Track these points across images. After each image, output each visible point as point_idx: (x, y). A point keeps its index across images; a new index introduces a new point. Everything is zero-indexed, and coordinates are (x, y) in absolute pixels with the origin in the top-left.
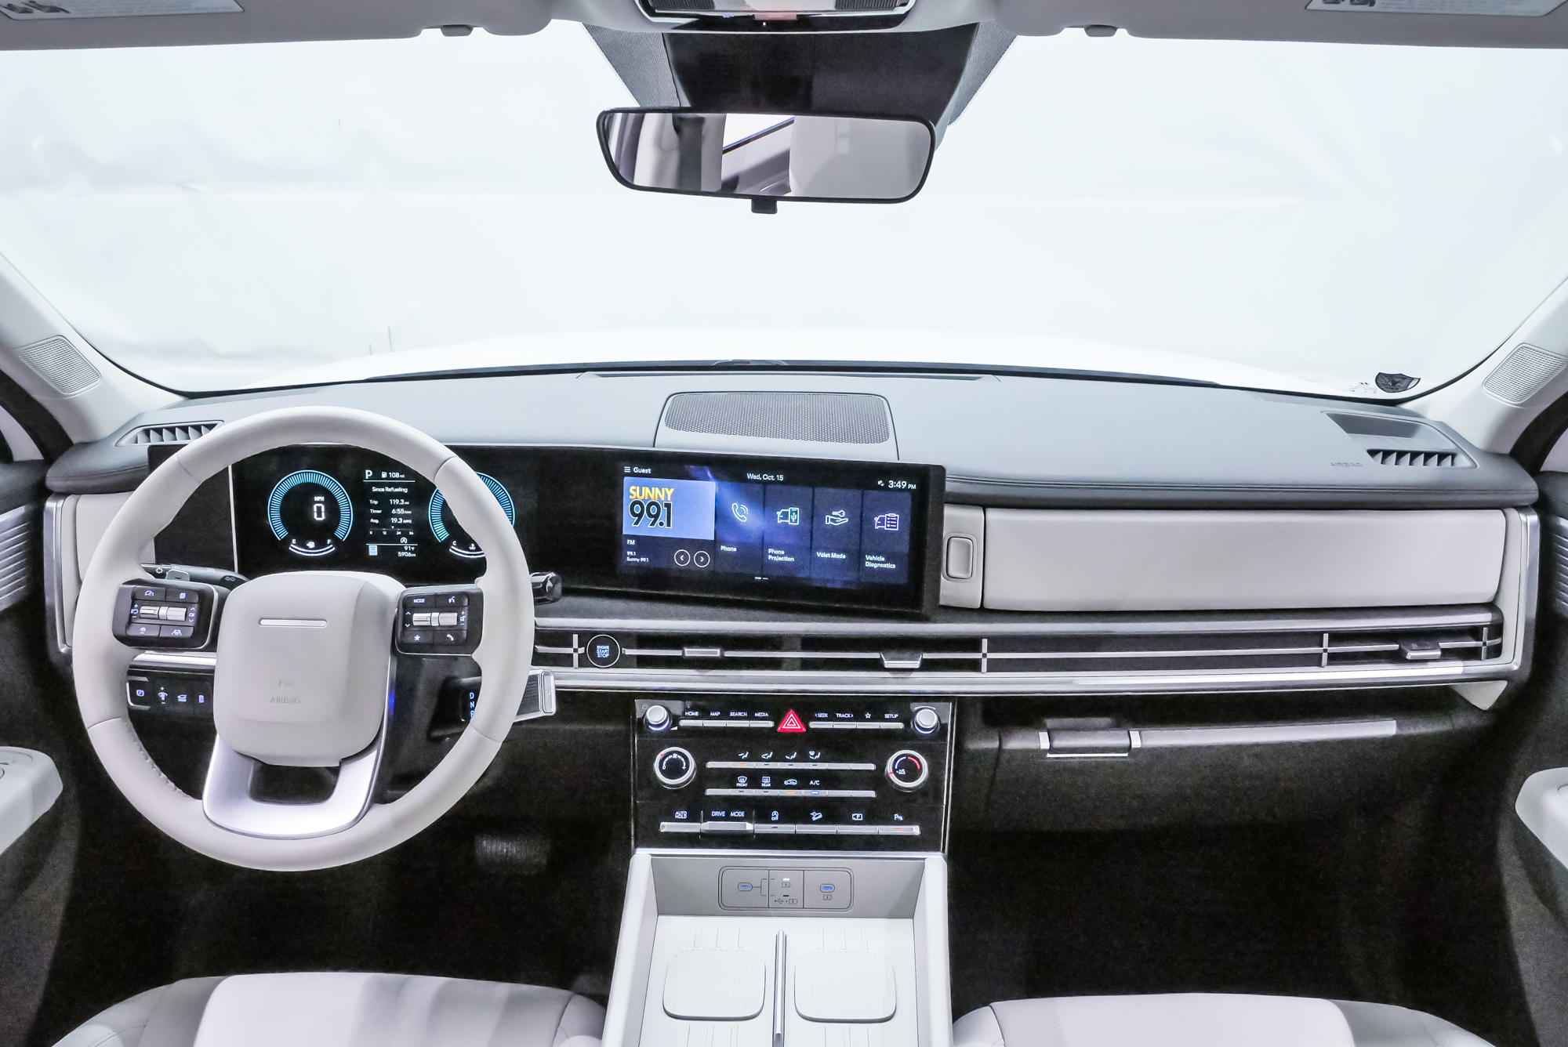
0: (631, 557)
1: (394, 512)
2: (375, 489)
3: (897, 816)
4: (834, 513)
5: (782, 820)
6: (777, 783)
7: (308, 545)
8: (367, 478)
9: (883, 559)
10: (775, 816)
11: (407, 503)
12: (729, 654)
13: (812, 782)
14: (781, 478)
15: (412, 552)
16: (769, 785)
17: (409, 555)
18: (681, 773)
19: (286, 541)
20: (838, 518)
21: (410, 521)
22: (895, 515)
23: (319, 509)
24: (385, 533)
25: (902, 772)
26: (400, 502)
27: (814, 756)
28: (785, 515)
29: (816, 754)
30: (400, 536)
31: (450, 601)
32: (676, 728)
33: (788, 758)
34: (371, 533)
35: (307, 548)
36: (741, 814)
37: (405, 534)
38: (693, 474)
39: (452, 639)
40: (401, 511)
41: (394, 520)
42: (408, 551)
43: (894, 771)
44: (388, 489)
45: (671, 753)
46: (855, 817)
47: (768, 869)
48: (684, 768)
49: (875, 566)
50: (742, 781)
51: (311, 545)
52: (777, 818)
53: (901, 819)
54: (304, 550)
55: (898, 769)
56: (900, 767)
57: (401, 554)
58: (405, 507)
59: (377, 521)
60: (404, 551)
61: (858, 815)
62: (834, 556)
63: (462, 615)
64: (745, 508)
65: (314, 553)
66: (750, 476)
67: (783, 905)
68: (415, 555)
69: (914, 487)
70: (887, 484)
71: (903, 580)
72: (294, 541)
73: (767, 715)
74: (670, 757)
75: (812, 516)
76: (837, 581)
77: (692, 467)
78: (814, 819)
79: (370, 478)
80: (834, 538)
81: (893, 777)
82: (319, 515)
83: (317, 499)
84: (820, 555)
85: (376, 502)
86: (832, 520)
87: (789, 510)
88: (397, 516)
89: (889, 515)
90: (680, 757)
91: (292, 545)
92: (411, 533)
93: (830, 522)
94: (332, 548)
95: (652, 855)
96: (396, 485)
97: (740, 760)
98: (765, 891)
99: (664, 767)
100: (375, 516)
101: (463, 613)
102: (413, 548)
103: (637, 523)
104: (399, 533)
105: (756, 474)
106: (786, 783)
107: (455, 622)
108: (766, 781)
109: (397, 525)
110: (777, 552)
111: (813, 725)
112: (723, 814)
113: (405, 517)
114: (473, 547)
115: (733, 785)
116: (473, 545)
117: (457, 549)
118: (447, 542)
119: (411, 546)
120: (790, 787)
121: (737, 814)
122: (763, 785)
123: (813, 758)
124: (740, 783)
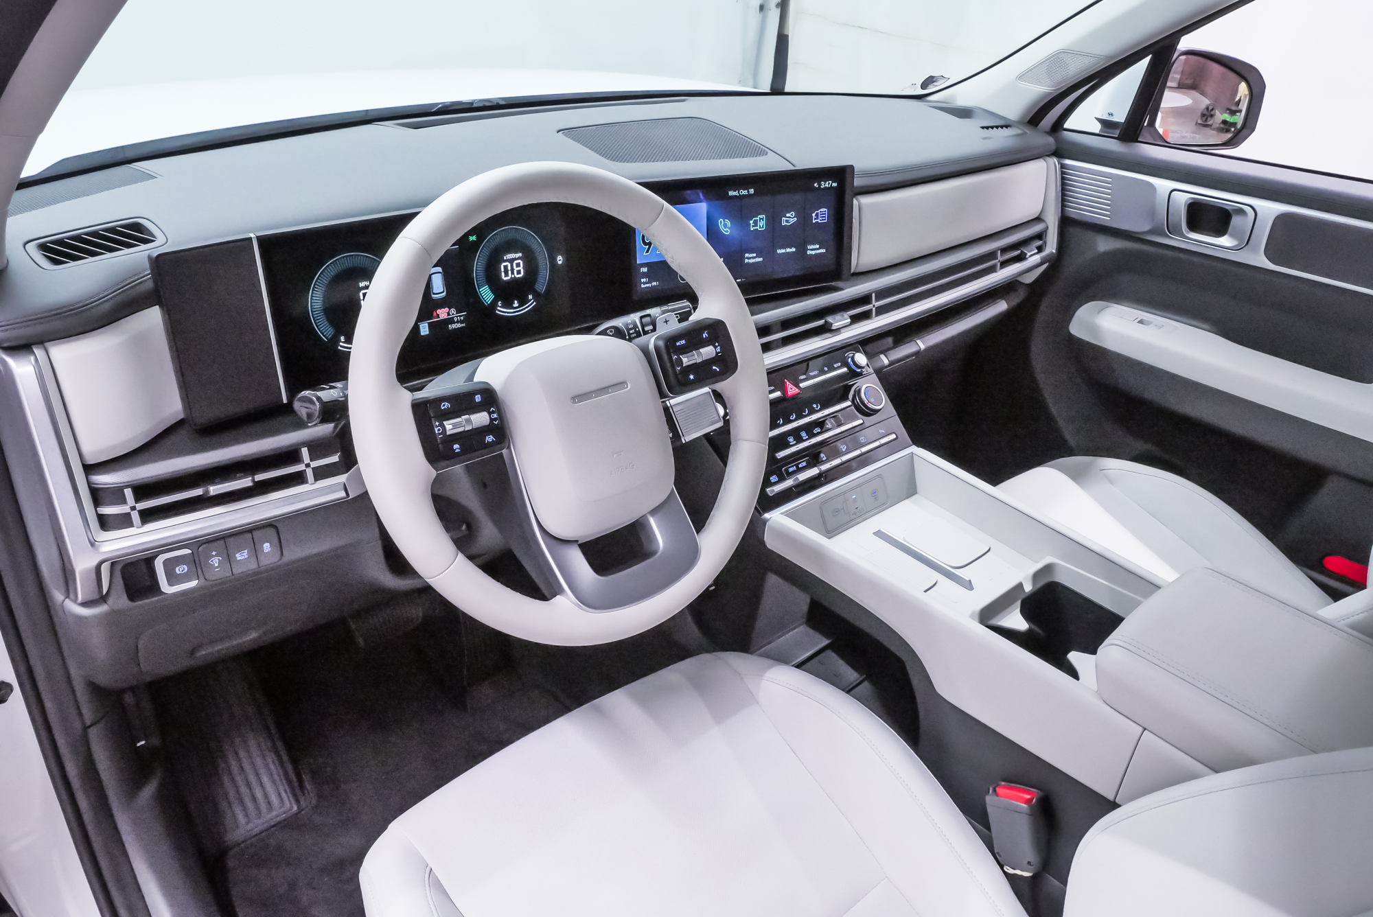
0: (644, 283)
4: (788, 215)
5: (829, 458)
6: (810, 434)
9: (818, 246)
10: (823, 457)
14: (752, 191)
15: (461, 322)
16: (807, 437)
17: (459, 325)
19: (334, 340)
20: (790, 219)
22: (825, 209)
23: (364, 295)
28: (756, 222)
29: (817, 406)
33: (805, 414)
38: (688, 197)
42: (458, 322)
49: (813, 252)
50: (792, 440)
52: (825, 458)
54: (353, 346)
57: (450, 326)
60: (454, 323)
62: (788, 250)
64: (728, 223)
66: (731, 193)
67: (858, 514)
68: (464, 325)
69: (835, 185)
70: (820, 185)
71: (831, 261)
72: (342, 338)
75: (773, 220)
76: (792, 270)
77: (689, 192)
78: (843, 450)
80: (788, 236)
81: (870, 405)
84: (779, 251)
86: (787, 221)
87: (758, 218)
89: (821, 210)
91: (341, 344)
92: (457, 302)
93: (785, 223)
95: (782, 514)
97: (780, 426)
102: (462, 318)
103: (647, 252)
105: (734, 191)
106: (815, 431)
108: (804, 435)
110: (751, 255)
111: (802, 386)
112: (795, 468)
114: (516, 304)
115: (788, 446)
116: (516, 302)
117: (502, 310)
118: (494, 304)
119: (460, 316)
120: (819, 434)
121: (802, 465)
122: (804, 438)
123: (817, 409)
124: (791, 442)
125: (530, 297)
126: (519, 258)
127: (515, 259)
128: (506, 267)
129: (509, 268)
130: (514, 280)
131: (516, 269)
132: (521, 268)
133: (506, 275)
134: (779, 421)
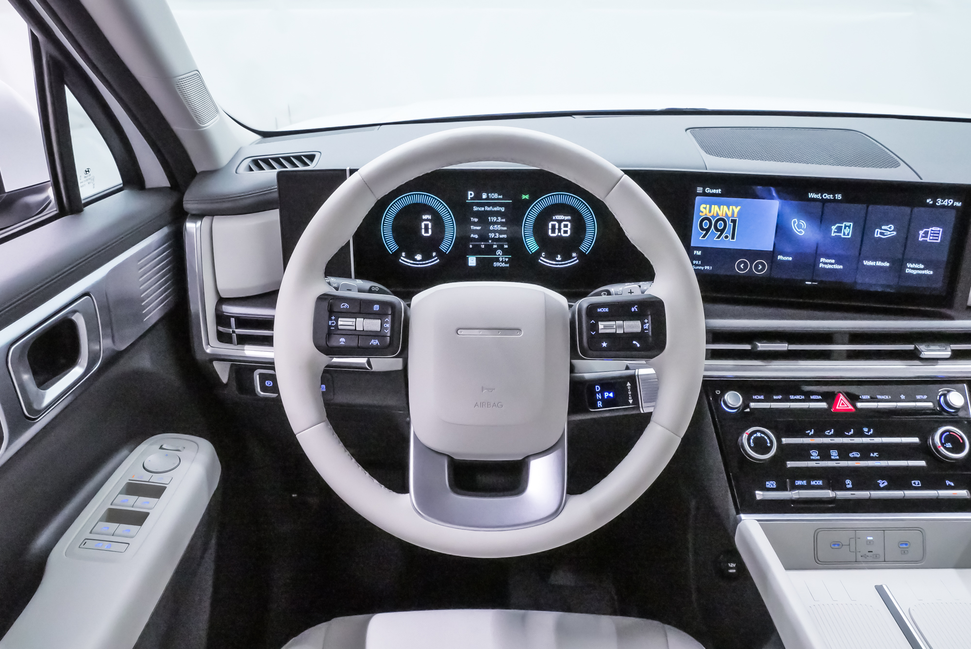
0: (697, 265)
1: (491, 228)
2: (475, 209)
3: (948, 483)
4: (883, 227)
5: (855, 488)
6: (844, 456)
7: (416, 257)
8: (469, 198)
9: (922, 266)
10: (849, 484)
11: (504, 220)
13: (872, 455)
14: (839, 197)
15: (506, 263)
16: (838, 457)
17: (503, 265)
18: (767, 450)
19: (397, 254)
20: (888, 231)
21: (505, 236)
22: (939, 229)
23: (426, 226)
24: (483, 246)
25: (949, 445)
26: (497, 219)
27: (868, 432)
28: (839, 229)
29: (869, 430)
30: (496, 249)
31: (633, 310)
32: (748, 410)
33: (847, 434)
34: (471, 246)
35: (415, 260)
36: (820, 483)
37: (501, 247)
38: (759, 193)
39: (638, 345)
40: (498, 227)
41: (492, 235)
42: (502, 262)
43: (943, 444)
44: (487, 208)
45: (755, 432)
46: (915, 483)
47: (855, 530)
48: (769, 445)
49: (915, 272)
50: (814, 454)
51: (419, 257)
52: (850, 486)
53: (953, 484)
54: (412, 262)
55: (945, 443)
56: (946, 441)
57: (495, 264)
58: (502, 224)
59: (476, 236)
60: (500, 262)
61: (917, 482)
62: (879, 263)
63: (645, 323)
64: (803, 223)
65: (421, 264)
66: (812, 195)
67: (867, 559)
68: (508, 265)
69: (958, 204)
70: (935, 202)
71: (939, 285)
72: (403, 254)
74: (755, 435)
75: (864, 230)
76: (877, 284)
77: (760, 188)
78: (882, 486)
79: (472, 199)
80: (881, 249)
81: (942, 449)
82: (427, 231)
83: (425, 217)
84: (866, 263)
85: (476, 220)
86: (882, 234)
87: (843, 225)
88: (494, 231)
89: (933, 229)
90: (763, 435)
91: (402, 258)
92: (506, 246)
93: (879, 235)
94: (436, 260)
95: (758, 520)
96: (494, 205)
97: (808, 436)
98: (853, 549)
99: (752, 445)
100: (475, 232)
101: (646, 321)
102: (507, 259)
103: (704, 237)
104: (495, 246)
105: (817, 194)
106: (851, 455)
107: (639, 330)
108: (834, 454)
109: (494, 240)
110: (827, 261)
111: (859, 405)
112: (804, 483)
113: (501, 232)
114: (559, 258)
115: (808, 458)
116: (559, 256)
117: (545, 260)
118: (538, 254)
119: (506, 258)
120: (855, 459)
121: (816, 483)
122: (832, 457)
123: (867, 434)
124: (813, 456)
125: (574, 255)
126: (567, 220)
127: (564, 220)
128: (554, 226)
129: (557, 227)
130: (560, 238)
131: (563, 229)
132: (568, 229)
133: (553, 232)
134: (809, 431)
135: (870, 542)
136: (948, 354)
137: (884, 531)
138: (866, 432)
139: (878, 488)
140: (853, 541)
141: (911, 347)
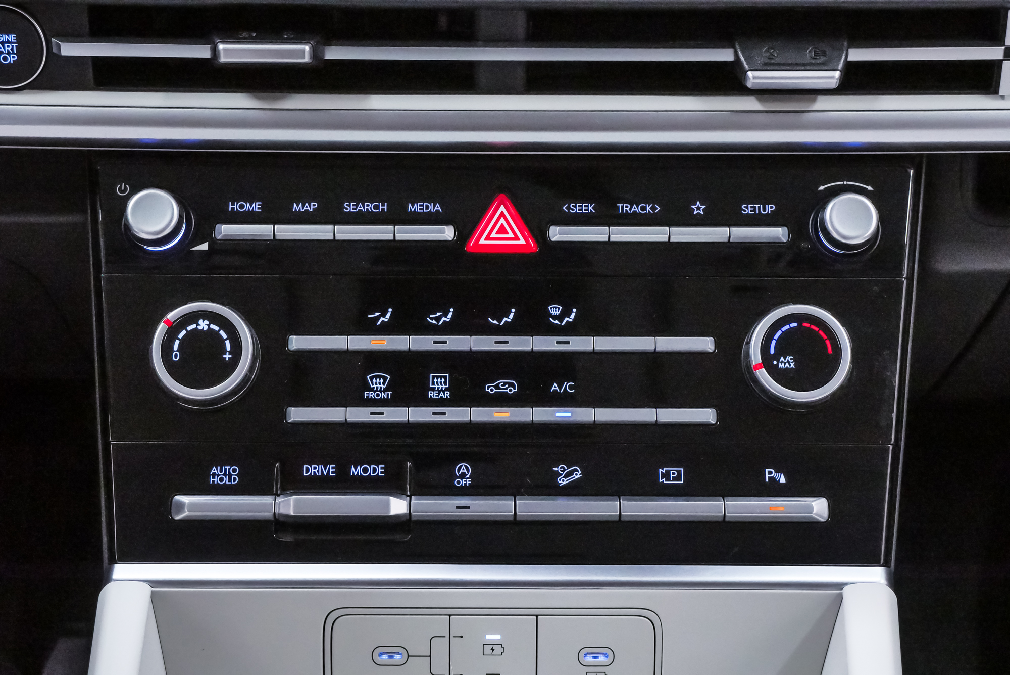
3: (770, 474)
6: (466, 391)
10: (463, 476)
12: (334, 53)
13: (555, 387)
16: (447, 394)
18: (219, 372)
25: (787, 363)
27: (560, 318)
29: (565, 313)
32: (204, 246)
33: (495, 322)
36: (377, 473)
43: (768, 362)
45: (193, 317)
46: (666, 475)
47: (449, 614)
48: (228, 355)
55: (776, 357)
56: (782, 350)
73: (438, 207)
74: (191, 327)
81: (763, 375)
90: (215, 328)
95: (154, 583)
97: (370, 329)
98: (441, 664)
99: (176, 357)
106: (490, 389)
111: (557, 234)
112: (331, 470)
115: (355, 396)
120: (501, 400)
121: (365, 470)
122: (431, 394)
123: (557, 322)
124: (372, 390)
134: (377, 314)
135: (492, 649)
136: (831, 78)
137: (537, 616)
138: (555, 317)
139: (551, 489)
140: (440, 646)
141: (725, 55)
